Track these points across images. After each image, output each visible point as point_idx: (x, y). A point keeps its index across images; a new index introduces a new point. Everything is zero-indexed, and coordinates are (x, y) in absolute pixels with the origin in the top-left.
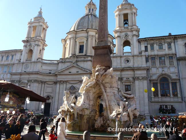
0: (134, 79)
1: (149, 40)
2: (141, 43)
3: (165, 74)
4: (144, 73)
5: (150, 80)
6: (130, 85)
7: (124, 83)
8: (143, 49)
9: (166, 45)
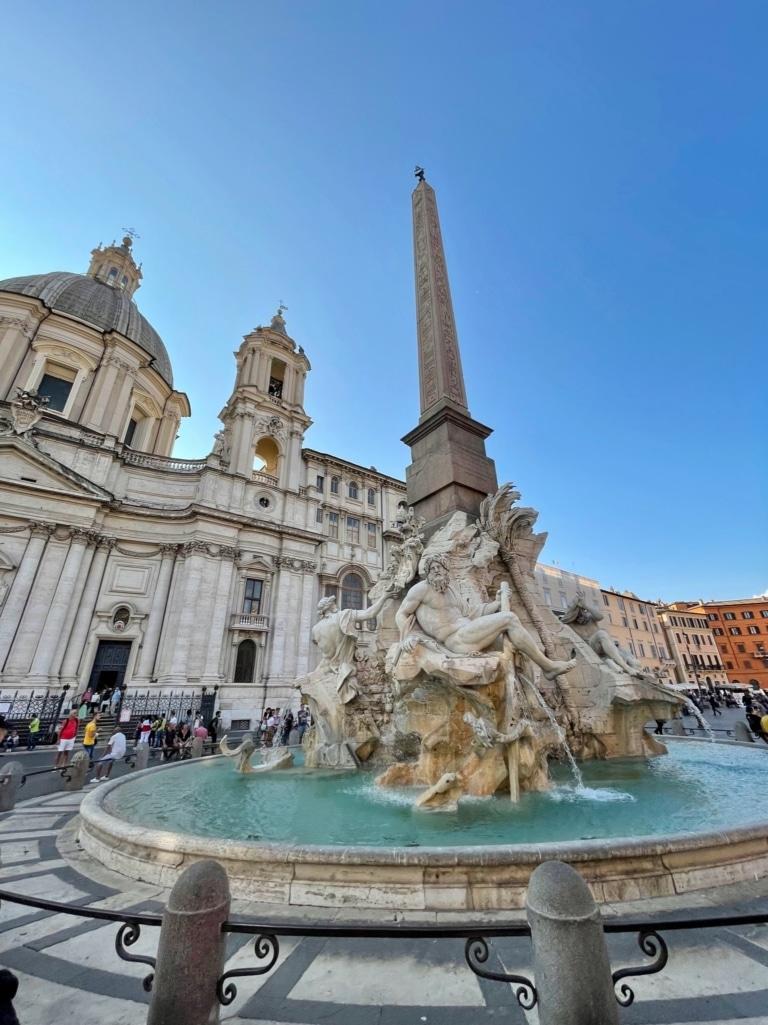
0: (278, 562)
1: (332, 462)
2: (310, 464)
3: (358, 567)
4: (308, 551)
5: (321, 577)
6: (262, 581)
7: (244, 571)
8: (313, 481)
9: (366, 491)
